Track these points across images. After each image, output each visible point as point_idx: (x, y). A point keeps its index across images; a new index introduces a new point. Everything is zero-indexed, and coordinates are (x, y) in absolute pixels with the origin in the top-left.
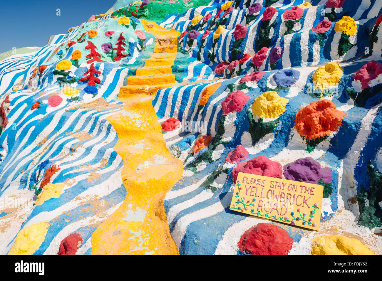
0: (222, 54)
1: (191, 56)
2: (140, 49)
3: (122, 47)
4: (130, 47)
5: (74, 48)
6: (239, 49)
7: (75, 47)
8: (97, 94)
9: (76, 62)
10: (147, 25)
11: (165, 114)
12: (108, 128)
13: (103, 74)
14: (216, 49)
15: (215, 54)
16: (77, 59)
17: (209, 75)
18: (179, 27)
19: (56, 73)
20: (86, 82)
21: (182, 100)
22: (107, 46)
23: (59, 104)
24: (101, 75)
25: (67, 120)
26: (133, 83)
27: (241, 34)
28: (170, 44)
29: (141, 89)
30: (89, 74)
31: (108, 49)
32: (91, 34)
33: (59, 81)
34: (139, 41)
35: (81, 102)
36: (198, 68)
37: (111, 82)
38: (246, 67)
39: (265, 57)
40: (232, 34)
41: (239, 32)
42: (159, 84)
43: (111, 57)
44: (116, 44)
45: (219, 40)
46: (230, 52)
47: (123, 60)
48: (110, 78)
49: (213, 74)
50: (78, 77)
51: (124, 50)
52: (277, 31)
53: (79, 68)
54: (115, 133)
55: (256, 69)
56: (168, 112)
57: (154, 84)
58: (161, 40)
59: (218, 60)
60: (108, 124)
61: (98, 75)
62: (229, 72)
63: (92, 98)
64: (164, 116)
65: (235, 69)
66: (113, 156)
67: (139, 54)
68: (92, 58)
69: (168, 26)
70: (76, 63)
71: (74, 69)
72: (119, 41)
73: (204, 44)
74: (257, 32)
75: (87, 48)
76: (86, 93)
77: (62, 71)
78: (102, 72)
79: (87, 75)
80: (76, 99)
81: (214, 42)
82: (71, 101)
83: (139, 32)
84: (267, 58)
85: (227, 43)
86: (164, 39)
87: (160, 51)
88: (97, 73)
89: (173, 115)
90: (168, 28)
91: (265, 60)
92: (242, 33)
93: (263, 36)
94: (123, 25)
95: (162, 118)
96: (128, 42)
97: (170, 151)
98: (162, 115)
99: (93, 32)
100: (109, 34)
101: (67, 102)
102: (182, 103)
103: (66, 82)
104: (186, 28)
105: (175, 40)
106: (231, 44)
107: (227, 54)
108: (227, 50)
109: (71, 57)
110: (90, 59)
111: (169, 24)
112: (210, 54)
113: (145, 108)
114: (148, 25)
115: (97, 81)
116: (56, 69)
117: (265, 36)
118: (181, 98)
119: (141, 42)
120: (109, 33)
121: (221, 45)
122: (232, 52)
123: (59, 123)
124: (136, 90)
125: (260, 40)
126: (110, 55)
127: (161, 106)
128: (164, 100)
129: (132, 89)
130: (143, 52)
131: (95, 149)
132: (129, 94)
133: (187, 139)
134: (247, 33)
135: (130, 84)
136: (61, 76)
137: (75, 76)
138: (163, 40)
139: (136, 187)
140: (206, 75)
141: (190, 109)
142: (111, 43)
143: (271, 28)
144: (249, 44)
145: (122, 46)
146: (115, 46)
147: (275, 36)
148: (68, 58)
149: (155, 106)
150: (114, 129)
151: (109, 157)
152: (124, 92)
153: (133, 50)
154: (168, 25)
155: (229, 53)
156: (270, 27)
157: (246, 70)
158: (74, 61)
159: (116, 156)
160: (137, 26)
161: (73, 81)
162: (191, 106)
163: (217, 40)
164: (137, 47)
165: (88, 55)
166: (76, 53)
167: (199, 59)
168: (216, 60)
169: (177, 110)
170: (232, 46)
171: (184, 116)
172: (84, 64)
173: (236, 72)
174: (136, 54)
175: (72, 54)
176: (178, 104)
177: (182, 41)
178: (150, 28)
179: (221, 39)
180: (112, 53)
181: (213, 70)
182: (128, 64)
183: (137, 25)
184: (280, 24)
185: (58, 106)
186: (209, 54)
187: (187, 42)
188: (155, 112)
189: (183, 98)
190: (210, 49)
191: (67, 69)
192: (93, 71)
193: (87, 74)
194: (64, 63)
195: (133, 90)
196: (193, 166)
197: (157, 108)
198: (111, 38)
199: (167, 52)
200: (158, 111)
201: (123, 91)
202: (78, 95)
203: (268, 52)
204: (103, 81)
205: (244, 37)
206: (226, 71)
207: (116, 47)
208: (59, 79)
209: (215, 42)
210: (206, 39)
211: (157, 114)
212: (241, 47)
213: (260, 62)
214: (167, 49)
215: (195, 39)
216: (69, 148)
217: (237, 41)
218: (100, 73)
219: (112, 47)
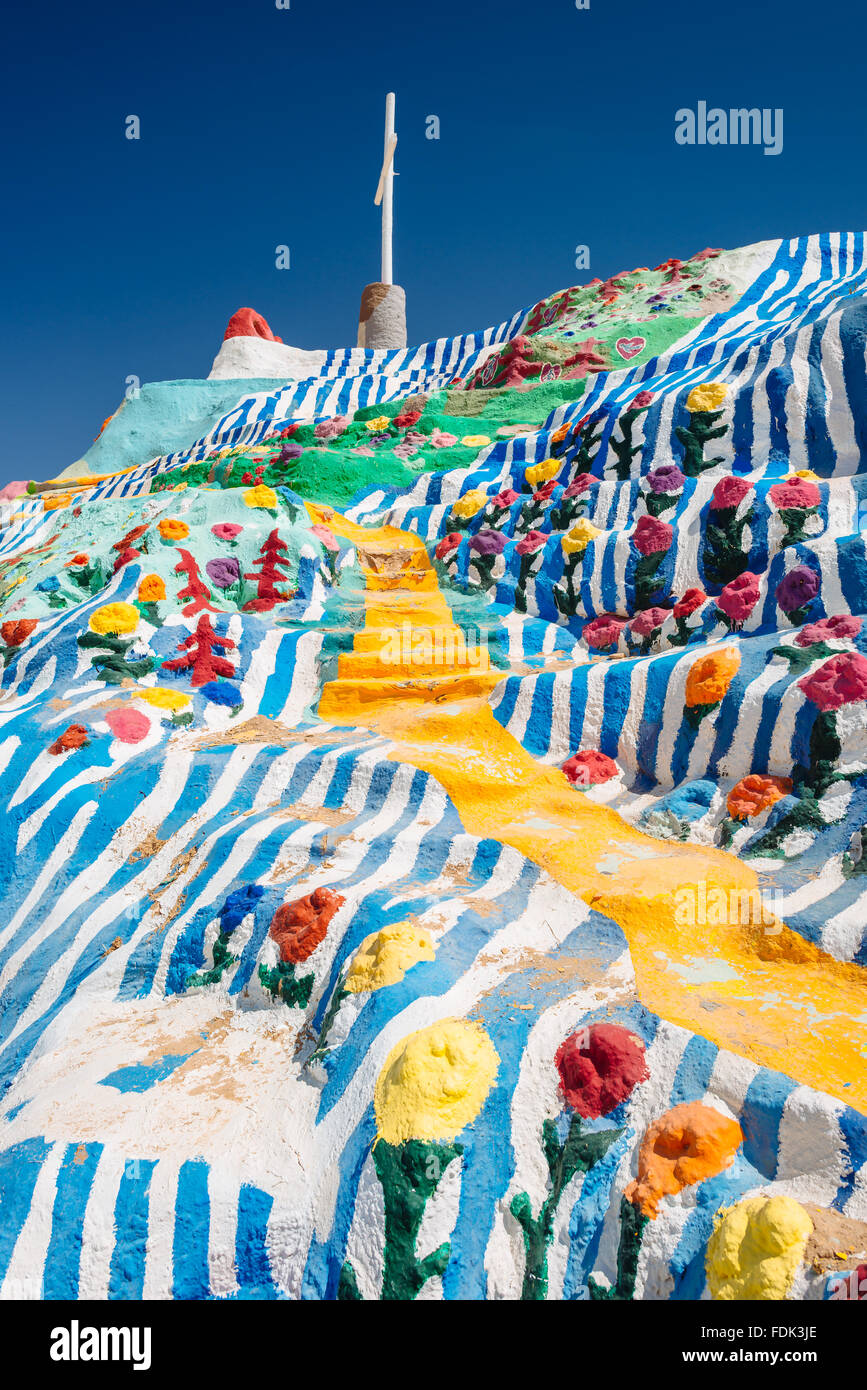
0: (603, 591)
1: (493, 599)
2: (329, 578)
3: (277, 572)
4: (301, 572)
5: (142, 568)
6: (656, 579)
7: (145, 565)
8: (241, 707)
9: (151, 608)
10: (318, 511)
11: (552, 744)
12: (414, 784)
13: (240, 648)
14: (578, 578)
15: (576, 594)
16: (153, 600)
17: (568, 649)
18: (415, 521)
19: (89, 641)
20: (183, 671)
21: (606, 701)
22: (224, 568)
23: (145, 736)
24: (236, 650)
25: (217, 778)
26: (359, 671)
27: (656, 540)
28: (404, 567)
29: (403, 686)
30: (194, 648)
31: (228, 576)
32: (167, 531)
33: (101, 668)
34: (326, 557)
35: (203, 730)
36: (536, 632)
37: (272, 671)
38: (701, 622)
39: (756, 597)
40: (630, 539)
41: (651, 535)
42: (443, 673)
43: (235, 599)
44: (255, 563)
45: (588, 557)
46: (631, 587)
47: (282, 610)
48: (264, 661)
49: (582, 646)
50: (160, 656)
51: (284, 579)
52: (761, 534)
53: (162, 630)
54: (444, 795)
55: (734, 626)
56: (559, 736)
57: (430, 674)
58: (375, 556)
59: (589, 607)
60: (413, 773)
61: (226, 649)
62: (638, 638)
63: (231, 717)
64: (546, 748)
65: (660, 629)
66: (488, 855)
67: (326, 594)
68: (193, 601)
69: (366, 519)
70: (151, 612)
71: (147, 630)
72: (265, 553)
73: (535, 567)
74: (704, 536)
75: (179, 569)
76: (211, 704)
77: (112, 635)
78: (237, 641)
79: (189, 650)
80: (187, 719)
81: (567, 562)
82: (174, 727)
83: (322, 531)
84: (763, 597)
85: (617, 564)
86: (384, 553)
87: (385, 587)
88: (222, 644)
89: (578, 743)
90: (368, 525)
91: (757, 603)
92: (659, 538)
93: (726, 546)
94: (261, 509)
95: (543, 755)
96: (297, 556)
97: (642, 829)
98: (541, 745)
99: (176, 525)
100: (227, 532)
101: (163, 731)
102: (606, 708)
103: (126, 671)
104: (439, 524)
105: (419, 556)
106: (629, 564)
107: (621, 592)
108: (620, 581)
109: (134, 595)
110: (187, 604)
111: (370, 514)
112: (561, 592)
113: (474, 731)
114: (322, 513)
115: (223, 669)
116: (91, 629)
117: (729, 547)
118: (601, 697)
119: (331, 558)
120: (226, 529)
121: (595, 570)
122: (637, 587)
123: (189, 786)
124: (385, 689)
125: (717, 556)
126: (233, 593)
127: (531, 723)
128: (537, 705)
129: (370, 688)
130: (335, 586)
131: (404, 843)
132: (359, 704)
133: (690, 792)
134: (674, 537)
135: (347, 676)
136: (108, 653)
137: (152, 653)
138: (380, 556)
139: (647, 909)
140: (560, 652)
141: (642, 722)
142: (235, 559)
143: (744, 527)
144: (685, 567)
145: (277, 567)
146: (249, 567)
147: (758, 545)
148: (124, 598)
149: (510, 726)
150: (439, 786)
151: (472, 857)
152: (339, 699)
153: (311, 580)
154: (368, 516)
155: (628, 591)
156: (741, 524)
157: (704, 630)
158: (145, 605)
159: (499, 852)
160: (298, 514)
161: (144, 667)
162: (644, 715)
163: (576, 557)
164: (321, 573)
165: (183, 591)
166: (152, 583)
167: (521, 606)
168: (580, 609)
169: (592, 729)
170: (636, 572)
171: (627, 743)
172: (176, 618)
173: (671, 638)
174: (319, 593)
175: (137, 584)
176: (594, 713)
177: (455, 558)
178: (327, 523)
179: (593, 554)
180: (241, 588)
181: (578, 637)
182: (303, 620)
183: (297, 510)
184: (767, 518)
185: (144, 741)
186: (557, 592)
187: (474, 562)
188: (513, 739)
189: (607, 695)
190: (558, 580)
191: (126, 630)
192: (208, 639)
193: (189, 646)
194: (116, 612)
195: (374, 691)
196: (766, 847)
197: (518, 726)
198: (234, 544)
199: (408, 589)
200: (526, 737)
201: (337, 694)
202: (189, 708)
203: (760, 583)
204: (241, 670)
205: (667, 548)
206: (628, 637)
207: (257, 569)
208: (97, 662)
209: (574, 562)
210: (541, 554)
211: (523, 743)
212: (662, 573)
213: (743, 607)
214: (405, 582)
215: (499, 553)
216: (309, 846)
217: (646, 559)
218: (231, 644)
219: (239, 571)
